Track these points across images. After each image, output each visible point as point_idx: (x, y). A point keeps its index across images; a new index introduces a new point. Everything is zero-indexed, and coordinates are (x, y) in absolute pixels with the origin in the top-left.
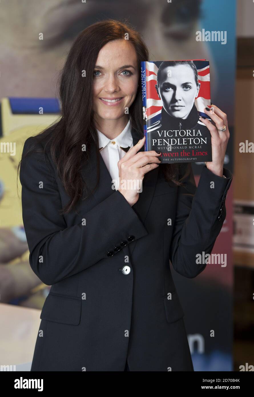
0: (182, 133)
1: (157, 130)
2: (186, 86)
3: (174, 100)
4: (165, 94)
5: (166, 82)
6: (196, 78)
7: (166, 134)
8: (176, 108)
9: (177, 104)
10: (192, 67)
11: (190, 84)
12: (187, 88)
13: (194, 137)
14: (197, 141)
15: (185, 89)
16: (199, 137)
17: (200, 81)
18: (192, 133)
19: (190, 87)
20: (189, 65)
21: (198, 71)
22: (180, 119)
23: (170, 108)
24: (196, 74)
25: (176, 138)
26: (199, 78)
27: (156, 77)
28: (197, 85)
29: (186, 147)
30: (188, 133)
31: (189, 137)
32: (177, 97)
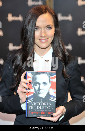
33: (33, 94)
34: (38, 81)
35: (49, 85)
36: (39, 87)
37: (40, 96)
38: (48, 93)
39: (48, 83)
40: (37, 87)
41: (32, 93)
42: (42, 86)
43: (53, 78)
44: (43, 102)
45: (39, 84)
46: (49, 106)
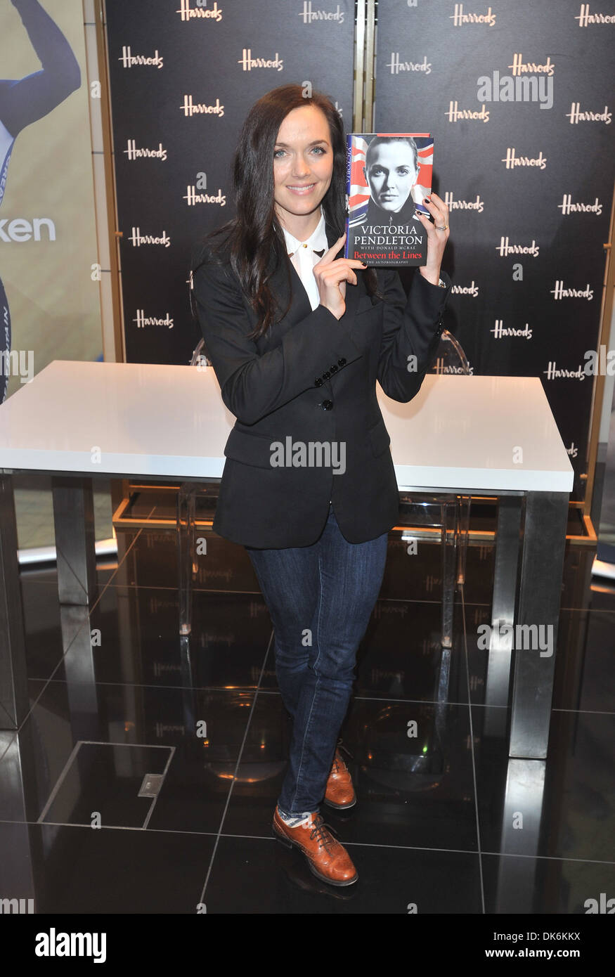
0: (393, 230)
1: (362, 225)
2: (401, 170)
3: (385, 188)
4: (375, 180)
5: (377, 163)
6: (415, 160)
7: (372, 230)
8: (387, 198)
9: (388, 193)
10: (411, 145)
11: (406, 168)
12: (402, 172)
13: (407, 235)
14: (410, 240)
15: (400, 173)
16: (413, 235)
17: (419, 164)
18: (404, 231)
19: (407, 172)
20: (408, 143)
21: (419, 150)
22: (391, 213)
23: (379, 198)
24: (416, 154)
25: (385, 236)
26: (419, 159)
27: (365, 157)
28: (416, 168)
29: (396, 248)
30: (400, 229)
31: (401, 235)
32: (390, 184)
33: (366, 202)
34: (382, 162)
35: (413, 175)
36: (386, 181)
37: (388, 206)
38: (410, 199)
39: (411, 168)
40: (379, 182)
41: (363, 198)
42: (394, 179)
43: (424, 155)
44: (396, 223)
45: (387, 172)
46: (411, 235)
